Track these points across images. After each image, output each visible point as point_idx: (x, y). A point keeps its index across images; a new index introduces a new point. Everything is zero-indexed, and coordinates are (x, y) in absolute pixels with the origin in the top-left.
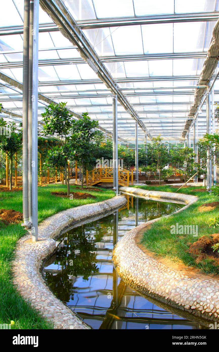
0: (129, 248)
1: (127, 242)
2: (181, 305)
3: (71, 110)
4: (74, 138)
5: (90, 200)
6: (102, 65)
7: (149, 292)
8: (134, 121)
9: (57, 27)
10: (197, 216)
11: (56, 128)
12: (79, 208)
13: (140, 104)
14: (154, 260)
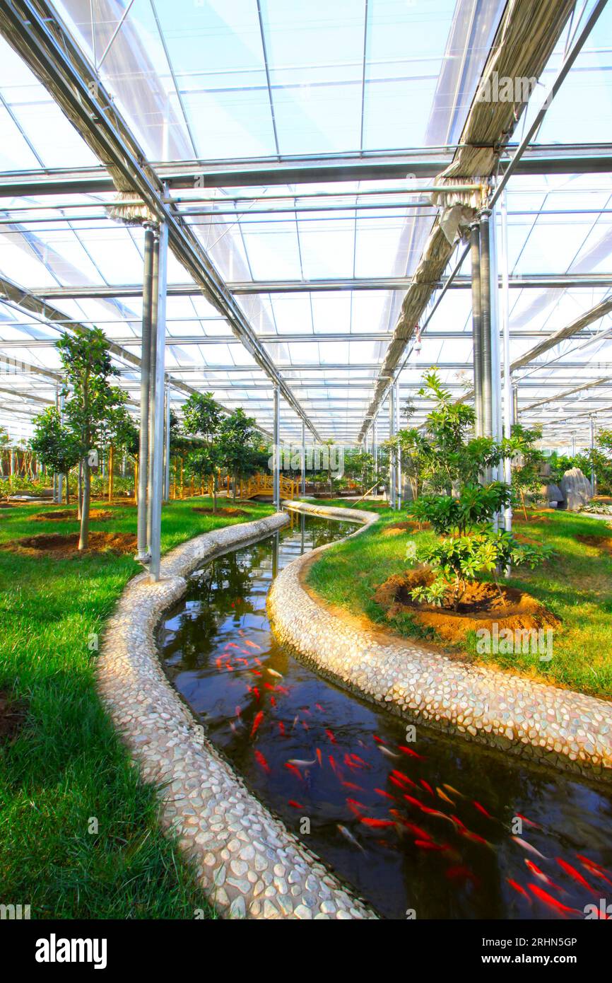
0: (290, 590)
1: (288, 580)
2: (369, 693)
3: (223, 404)
4: (224, 439)
5: (242, 519)
6: (260, 346)
7: (319, 668)
8: (301, 421)
9: (200, 288)
10: (382, 542)
11: (199, 425)
12: (226, 529)
13: (308, 400)
14: (325, 613)
